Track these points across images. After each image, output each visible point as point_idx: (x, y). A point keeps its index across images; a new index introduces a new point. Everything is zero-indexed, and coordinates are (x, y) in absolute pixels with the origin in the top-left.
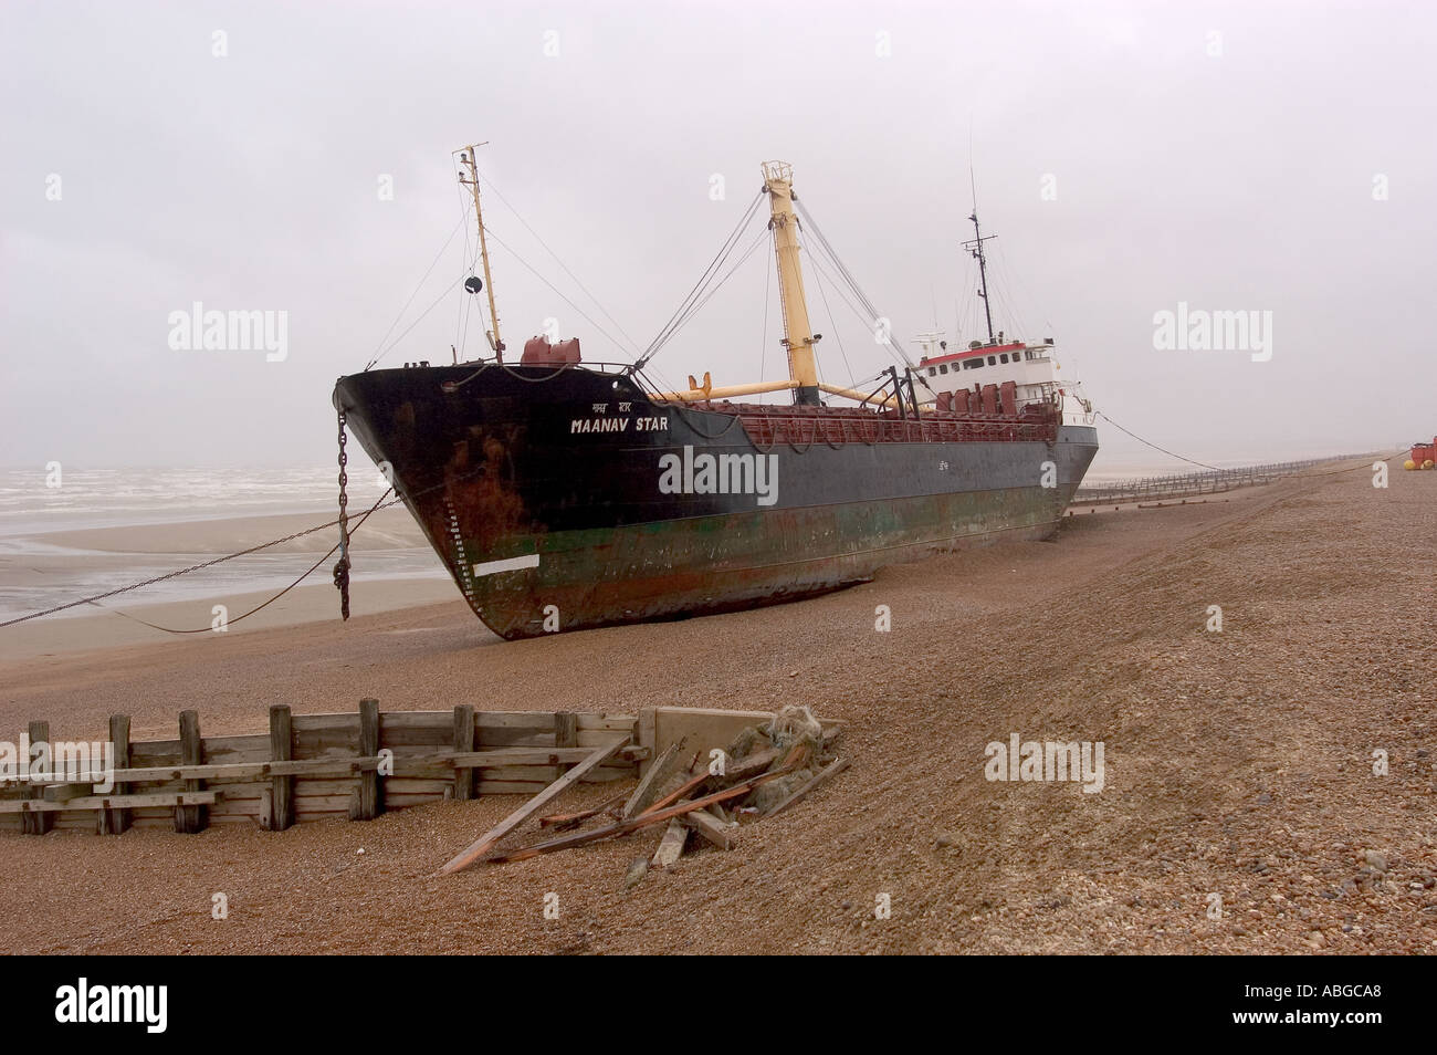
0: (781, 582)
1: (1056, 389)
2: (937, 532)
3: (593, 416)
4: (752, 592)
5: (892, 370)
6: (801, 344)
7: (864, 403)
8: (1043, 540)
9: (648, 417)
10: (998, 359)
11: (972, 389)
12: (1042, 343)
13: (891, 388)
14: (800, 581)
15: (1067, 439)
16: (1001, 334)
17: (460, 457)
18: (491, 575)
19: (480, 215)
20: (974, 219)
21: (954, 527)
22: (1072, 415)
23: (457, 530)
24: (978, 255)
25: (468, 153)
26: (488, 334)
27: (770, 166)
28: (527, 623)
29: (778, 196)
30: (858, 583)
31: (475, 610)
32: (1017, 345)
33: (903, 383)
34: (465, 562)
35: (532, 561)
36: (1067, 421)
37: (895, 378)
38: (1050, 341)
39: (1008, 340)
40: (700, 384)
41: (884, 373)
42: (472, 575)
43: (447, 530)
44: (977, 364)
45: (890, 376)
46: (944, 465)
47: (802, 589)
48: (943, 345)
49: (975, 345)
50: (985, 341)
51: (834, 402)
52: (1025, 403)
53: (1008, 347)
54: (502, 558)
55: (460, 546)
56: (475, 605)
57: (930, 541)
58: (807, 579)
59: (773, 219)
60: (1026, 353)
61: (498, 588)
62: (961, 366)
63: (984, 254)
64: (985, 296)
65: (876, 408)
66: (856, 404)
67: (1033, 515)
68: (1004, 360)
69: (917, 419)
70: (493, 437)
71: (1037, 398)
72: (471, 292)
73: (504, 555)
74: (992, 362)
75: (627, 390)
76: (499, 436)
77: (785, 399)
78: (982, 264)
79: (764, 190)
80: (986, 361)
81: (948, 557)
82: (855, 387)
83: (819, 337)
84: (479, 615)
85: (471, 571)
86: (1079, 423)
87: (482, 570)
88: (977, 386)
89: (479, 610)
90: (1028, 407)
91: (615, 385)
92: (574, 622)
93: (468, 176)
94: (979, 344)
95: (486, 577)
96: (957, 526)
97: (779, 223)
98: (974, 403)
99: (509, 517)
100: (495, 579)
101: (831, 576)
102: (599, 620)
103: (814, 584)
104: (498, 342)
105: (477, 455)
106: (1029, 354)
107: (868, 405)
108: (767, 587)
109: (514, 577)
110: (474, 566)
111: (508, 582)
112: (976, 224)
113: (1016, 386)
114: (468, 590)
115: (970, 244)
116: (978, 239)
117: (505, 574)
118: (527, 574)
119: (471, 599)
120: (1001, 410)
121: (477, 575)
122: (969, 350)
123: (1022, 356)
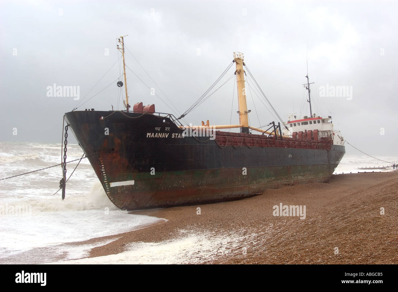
0: (227, 194)
1: (332, 133)
2: (287, 178)
4: (215, 197)
5: (273, 123)
6: (244, 113)
7: (263, 134)
8: (324, 182)
10: (313, 122)
11: (304, 131)
12: (327, 118)
13: (273, 129)
14: (234, 194)
15: (334, 149)
16: (315, 114)
17: (105, 144)
18: (116, 187)
19: (124, 60)
20: (307, 77)
21: (293, 177)
22: (336, 142)
23: (104, 170)
24: (308, 89)
25: (121, 39)
26: (124, 101)
27: (236, 53)
28: (130, 204)
29: (238, 63)
30: (256, 195)
31: (110, 199)
32: (319, 118)
33: (277, 127)
34: (107, 182)
35: (132, 183)
36: (335, 143)
37: (274, 126)
38: (330, 117)
39: (317, 116)
40: (206, 124)
41: (271, 124)
42: (109, 187)
43: (100, 170)
44: (306, 123)
45: (272, 125)
46: (290, 156)
47: (235, 196)
48: (295, 117)
49: (306, 118)
50: (309, 116)
51: (254, 133)
52: (321, 137)
53: (316, 118)
55: (105, 176)
56: (110, 197)
57: (284, 181)
58: (236, 193)
59: (236, 71)
61: (119, 191)
62: (301, 124)
63: (310, 88)
64: (310, 102)
65: (268, 135)
66: (261, 134)
67: (321, 174)
68: (315, 122)
69: (281, 140)
70: (117, 137)
71: (325, 135)
72: (119, 86)
73: (121, 180)
74: (311, 123)
75: (168, 123)
76: (120, 137)
77: (238, 131)
78: (309, 91)
79: (233, 61)
80: (309, 123)
81: (289, 187)
82: (261, 127)
83: (250, 111)
84: (112, 201)
85: (109, 185)
86: (339, 144)
87: (113, 185)
88: (306, 130)
89: (112, 199)
90: (322, 138)
91: (164, 121)
92: (148, 205)
93: (121, 47)
94: (307, 117)
95: (114, 187)
96: (294, 176)
97: (239, 72)
98: (304, 136)
99: (123, 166)
100: (118, 188)
101: (246, 192)
102: (157, 205)
103: (239, 195)
104: (128, 105)
105: (111, 144)
106: (323, 121)
107: (265, 134)
108: (221, 196)
109: (124, 188)
110: (110, 183)
111: (122, 189)
112: (308, 79)
113: (318, 131)
114: (108, 192)
115: (305, 85)
116: (308, 84)
117: (121, 187)
118: (129, 187)
119: (109, 195)
120: (313, 139)
121: (111, 187)
122: (304, 119)
123: (321, 122)
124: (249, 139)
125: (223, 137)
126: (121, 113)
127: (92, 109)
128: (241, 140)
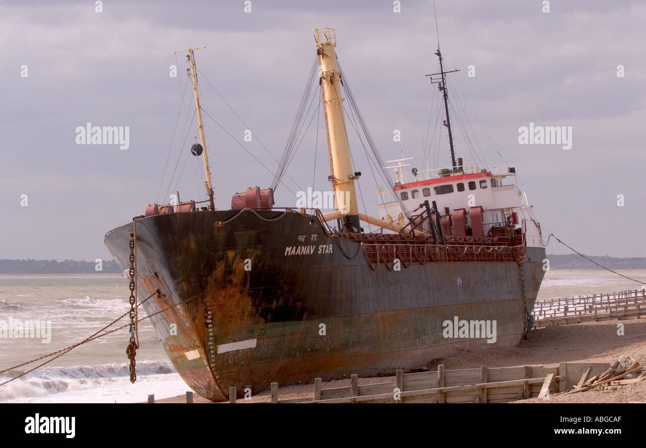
3: (297, 244)
5: (426, 204)
6: (346, 179)
9: (325, 244)
10: (466, 186)
11: (443, 213)
12: (506, 172)
14: (393, 365)
15: (529, 259)
17: (219, 271)
18: (227, 352)
20: (439, 54)
22: (531, 240)
23: (210, 321)
24: (442, 88)
26: (205, 184)
28: (243, 387)
29: (326, 56)
31: (214, 377)
32: (483, 173)
34: (212, 343)
35: (251, 344)
36: (530, 244)
37: (428, 210)
38: (512, 170)
39: (474, 168)
41: (420, 205)
42: (216, 353)
43: (205, 320)
44: (448, 190)
45: (424, 208)
46: (459, 281)
48: (414, 171)
49: (442, 172)
52: (491, 226)
53: (474, 175)
54: (234, 341)
55: (211, 332)
56: (215, 373)
57: (456, 342)
58: (396, 364)
60: (492, 180)
61: (230, 361)
62: (432, 191)
63: (447, 86)
64: (448, 126)
68: (472, 186)
69: (443, 243)
70: (240, 258)
71: (499, 220)
72: (196, 155)
73: (236, 339)
74: (461, 188)
75: (316, 226)
76: (244, 257)
78: (445, 96)
80: (455, 188)
83: (358, 174)
84: (216, 380)
85: (216, 350)
86: (537, 245)
87: (223, 349)
88: (447, 210)
89: (217, 377)
90: (494, 230)
91: (310, 223)
95: (224, 354)
98: (445, 227)
99: (243, 313)
100: (229, 356)
101: (408, 363)
104: (210, 190)
105: (229, 271)
106: (495, 181)
109: (240, 355)
110: (218, 346)
111: (236, 358)
112: (440, 59)
113: (482, 211)
114: (212, 363)
115: (433, 77)
116: (442, 73)
117: (234, 353)
118: (248, 353)
119: (213, 369)
120: (469, 232)
121: (219, 352)
122: (438, 177)
123: (489, 183)
124: (403, 246)
125: (372, 246)
126: (253, 212)
127: (202, 208)
128: (393, 249)
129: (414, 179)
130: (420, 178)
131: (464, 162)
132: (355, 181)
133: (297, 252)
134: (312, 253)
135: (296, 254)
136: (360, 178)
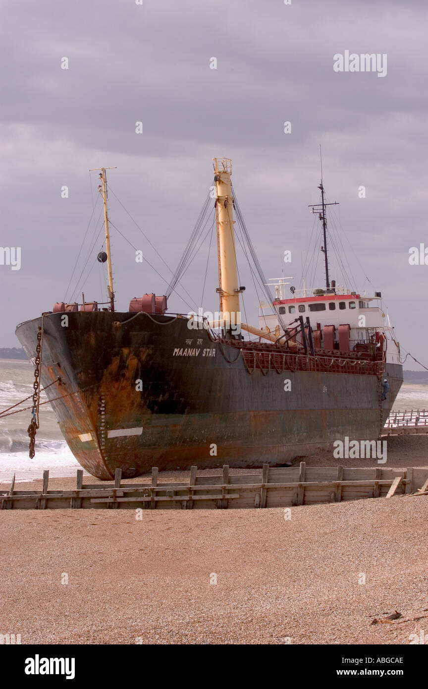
2: (321, 437)
3: (184, 346)
6: (231, 292)
9: (209, 348)
10: (337, 306)
11: (315, 328)
14: (261, 459)
15: (388, 374)
16: (333, 282)
17: (114, 366)
18: (117, 438)
20: (321, 188)
22: (391, 356)
24: (322, 218)
28: (128, 469)
29: (223, 183)
31: (103, 458)
32: (352, 295)
35: (138, 431)
36: (389, 360)
38: (378, 295)
39: (345, 290)
41: (295, 319)
42: (106, 437)
43: (99, 408)
44: (320, 308)
45: (299, 323)
48: (292, 289)
49: (317, 292)
52: (356, 342)
53: (345, 296)
54: (123, 428)
56: (104, 455)
57: (318, 442)
59: (218, 200)
60: (360, 302)
61: (118, 446)
62: (307, 308)
63: (327, 216)
64: (325, 251)
67: (368, 431)
68: (342, 306)
69: (313, 354)
70: (134, 355)
71: (364, 338)
72: (102, 262)
73: (126, 426)
74: (332, 307)
76: (137, 355)
78: (325, 225)
79: (215, 180)
80: (327, 307)
83: (243, 288)
84: (105, 461)
85: (106, 434)
86: (395, 362)
87: (113, 434)
88: (319, 325)
89: (106, 459)
90: (358, 346)
95: (113, 439)
96: (330, 433)
97: (225, 203)
98: (316, 340)
99: (133, 404)
100: (118, 440)
101: (274, 458)
105: (123, 366)
109: (128, 440)
110: (108, 431)
111: (124, 443)
112: (323, 192)
113: (350, 329)
115: (315, 208)
116: (323, 205)
117: (123, 438)
118: (135, 439)
119: (103, 451)
120: (336, 346)
121: (108, 437)
122: (313, 296)
123: (357, 305)
124: (277, 355)
125: (250, 353)
126: (147, 316)
127: (103, 309)
128: (268, 357)
129: (292, 296)
130: (297, 295)
131: (337, 284)
132: (240, 294)
133: (184, 353)
134: (197, 355)
135: (183, 355)
136: (244, 292)
